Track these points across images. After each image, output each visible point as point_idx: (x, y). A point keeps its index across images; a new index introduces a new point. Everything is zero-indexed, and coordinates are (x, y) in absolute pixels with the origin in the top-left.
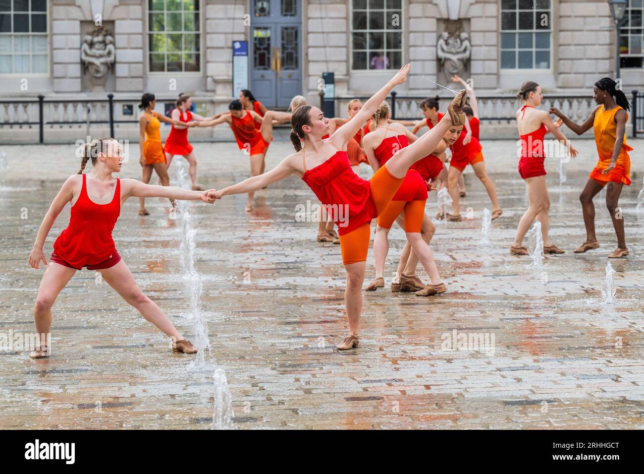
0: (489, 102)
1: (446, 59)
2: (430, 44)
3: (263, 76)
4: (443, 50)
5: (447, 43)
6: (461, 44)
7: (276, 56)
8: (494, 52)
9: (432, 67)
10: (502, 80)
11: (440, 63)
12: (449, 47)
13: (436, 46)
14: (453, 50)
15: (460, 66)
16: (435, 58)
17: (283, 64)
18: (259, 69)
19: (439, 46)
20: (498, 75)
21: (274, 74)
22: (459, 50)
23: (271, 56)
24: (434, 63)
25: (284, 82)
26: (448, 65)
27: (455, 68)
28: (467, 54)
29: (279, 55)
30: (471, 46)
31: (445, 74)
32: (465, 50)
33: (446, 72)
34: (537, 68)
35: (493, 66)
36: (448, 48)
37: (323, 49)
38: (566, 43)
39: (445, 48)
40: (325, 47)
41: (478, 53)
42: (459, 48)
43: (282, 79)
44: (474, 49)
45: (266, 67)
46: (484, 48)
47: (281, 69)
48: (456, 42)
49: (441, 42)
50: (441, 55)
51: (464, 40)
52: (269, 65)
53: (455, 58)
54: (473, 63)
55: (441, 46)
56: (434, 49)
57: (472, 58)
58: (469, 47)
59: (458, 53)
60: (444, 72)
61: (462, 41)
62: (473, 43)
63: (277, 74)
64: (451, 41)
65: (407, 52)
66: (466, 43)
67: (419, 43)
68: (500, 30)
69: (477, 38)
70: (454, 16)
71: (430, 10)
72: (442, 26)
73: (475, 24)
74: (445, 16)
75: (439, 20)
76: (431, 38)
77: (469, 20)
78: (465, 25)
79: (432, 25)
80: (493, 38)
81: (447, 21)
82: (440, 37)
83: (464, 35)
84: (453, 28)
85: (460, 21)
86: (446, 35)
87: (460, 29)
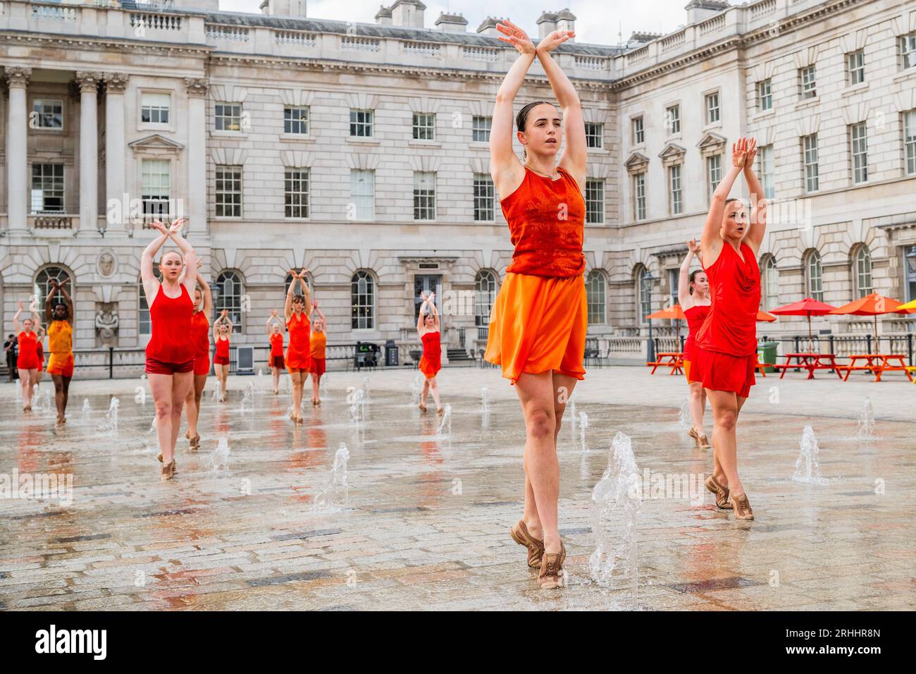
0: (130, 354)
1: (102, 328)
4: (100, 322)
5: (102, 318)
6: (112, 318)
8: (134, 323)
9: (92, 333)
10: (140, 341)
11: (98, 331)
13: (95, 320)
14: (107, 322)
15: (112, 332)
19: (97, 320)
20: (137, 338)
22: (110, 322)
24: (94, 331)
26: (103, 332)
27: (108, 334)
28: (116, 324)
30: (119, 319)
31: (101, 338)
32: (115, 322)
35: (134, 332)
36: (103, 321)
39: (101, 320)
46: (128, 321)
48: (109, 317)
49: (99, 317)
50: (99, 325)
51: (114, 316)
54: (120, 330)
58: (117, 320)
59: (110, 324)
60: (101, 336)
61: (112, 316)
62: (120, 317)
64: (105, 316)
66: (115, 318)
67: (83, 318)
68: (139, 309)
69: (123, 315)
70: (107, 301)
71: (91, 297)
72: (99, 307)
73: (122, 305)
74: (101, 300)
75: (97, 303)
76: (92, 315)
77: (117, 303)
78: (115, 306)
79: (92, 306)
80: (134, 314)
81: (102, 304)
82: (97, 314)
83: (114, 313)
84: (106, 308)
85: (111, 304)
86: (101, 312)
87: (112, 309)
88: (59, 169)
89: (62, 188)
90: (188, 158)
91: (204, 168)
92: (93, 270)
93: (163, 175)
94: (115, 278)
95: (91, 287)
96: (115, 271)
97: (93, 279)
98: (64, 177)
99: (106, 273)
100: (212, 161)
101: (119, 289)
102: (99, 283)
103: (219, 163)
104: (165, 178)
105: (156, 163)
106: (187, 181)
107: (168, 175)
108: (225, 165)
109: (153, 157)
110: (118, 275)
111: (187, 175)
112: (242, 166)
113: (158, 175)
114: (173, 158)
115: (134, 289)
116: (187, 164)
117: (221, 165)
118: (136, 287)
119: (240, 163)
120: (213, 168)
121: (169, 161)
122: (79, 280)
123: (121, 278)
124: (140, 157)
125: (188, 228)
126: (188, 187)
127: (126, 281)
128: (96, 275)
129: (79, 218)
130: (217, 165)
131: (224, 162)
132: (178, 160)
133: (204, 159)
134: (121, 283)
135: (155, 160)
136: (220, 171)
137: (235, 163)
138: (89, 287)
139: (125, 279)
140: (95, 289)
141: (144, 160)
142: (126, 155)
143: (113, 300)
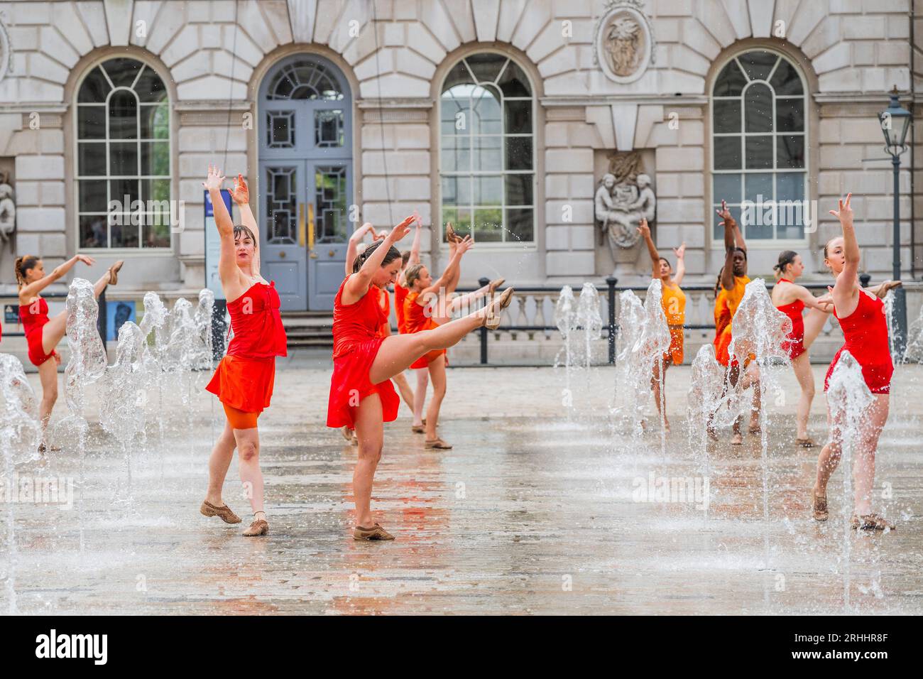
1: (610, 222)
2: (581, 194)
3: (283, 255)
4: (605, 206)
5: (612, 195)
6: (639, 194)
7: (307, 218)
8: (699, 210)
9: (585, 237)
10: (716, 258)
11: (601, 229)
12: (617, 201)
13: (594, 199)
14: (623, 206)
15: (637, 234)
16: (592, 221)
17: (318, 233)
18: (277, 242)
19: (598, 199)
20: (706, 250)
21: (304, 249)
22: (633, 206)
23: (298, 218)
24: (592, 228)
25: (321, 264)
26: (614, 233)
27: (627, 238)
29: (312, 215)
30: (656, 198)
31: (610, 249)
32: (645, 205)
33: (612, 245)
34: (779, 237)
35: (696, 234)
36: (614, 204)
37: (386, 206)
38: (831, 192)
39: (609, 201)
40: (389, 201)
41: (669, 210)
42: (635, 202)
43: (317, 261)
44: (662, 204)
45: (289, 238)
46: (680, 202)
47: (315, 241)
48: (630, 191)
49: (603, 191)
50: (603, 214)
51: (643, 188)
52: (294, 236)
53: (626, 220)
54: (660, 228)
55: (602, 198)
56: (590, 203)
57: (659, 220)
58: (652, 201)
59: (631, 211)
60: (609, 245)
61: (639, 190)
62: (659, 194)
63: (308, 250)
64: (618, 190)
65: (543, 209)
66: (647, 193)
67: (563, 194)
68: (712, 170)
69: (667, 185)
70: (625, 146)
71: (583, 135)
72: (605, 162)
73: (665, 159)
74: (610, 145)
75: (596, 151)
76: (584, 186)
77: (653, 151)
78: (646, 160)
79: (584, 160)
80: (695, 184)
81: (613, 153)
82: (599, 183)
83: (643, 179)
84: (623, 165)
85: (636, 153)
86: (610, 178)
87: (637, 167)
92: (589, 63)
94: (646, 83)
95: (584, 107)
96: (646, 63)
97: (588, 86)
99: (621, 69)
101: (657, 112)
102: (603, 98)
110: (655, 72)
115: (696, 113)
118: (703, 107)
122: (552, 89)
123: (660, 81)
127: (672, 90)
128: (594, 74)
134: (663, 97)
138: (577, 108)
139: (674, 84)
140: (592, 114)
143: (639, 145)
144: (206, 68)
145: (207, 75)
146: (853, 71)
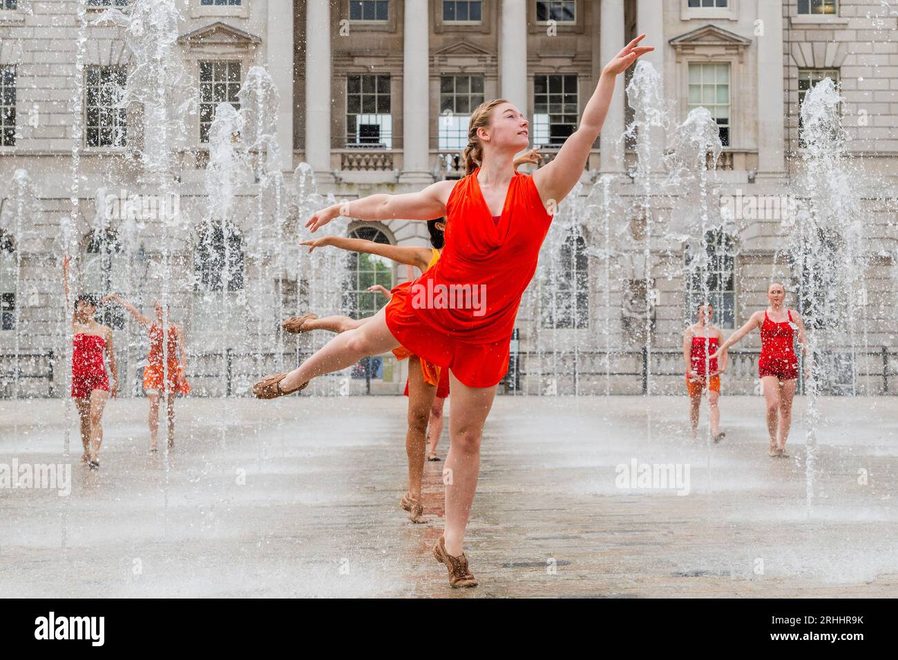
16: (620, 317)
24: (620, 323)
41: (663, 313)
44: (660, 309)
54: (657, 323)
57: (657, 317)
88: (571, 82)
89: (576, 112)
90: (756, 61)
91: (780, 73)
93: (718, 86)
98: (578, 94)
100: (792, 62)
103: (803, 65)
104: (723, 91)
105: (709, 71)
106: (756, 95)
107: (727, 86)
108: (813, 68)
109: (703, 59)
111: (755, 85)
112: (838, 68)
113: (713, 86)
114: (734, 60)
116: (756, 69)
117: (807, 68)
119: (836, 65)
120: (795, 73)
121: (728, 64)
124: (685, 60)
125: (757, 167)
126: (756, 103)
129: (599, 154)
130: (800, 68)
131: (810, 64)
132: (741, 62)
133: (780, 59)
135: (707, 65)
136: (804, 78)
137: (829, 64)
141: (691, 65)
142: (666, 59)
144: (413, 233)
145: (413, 237)
146: (761, 239)
